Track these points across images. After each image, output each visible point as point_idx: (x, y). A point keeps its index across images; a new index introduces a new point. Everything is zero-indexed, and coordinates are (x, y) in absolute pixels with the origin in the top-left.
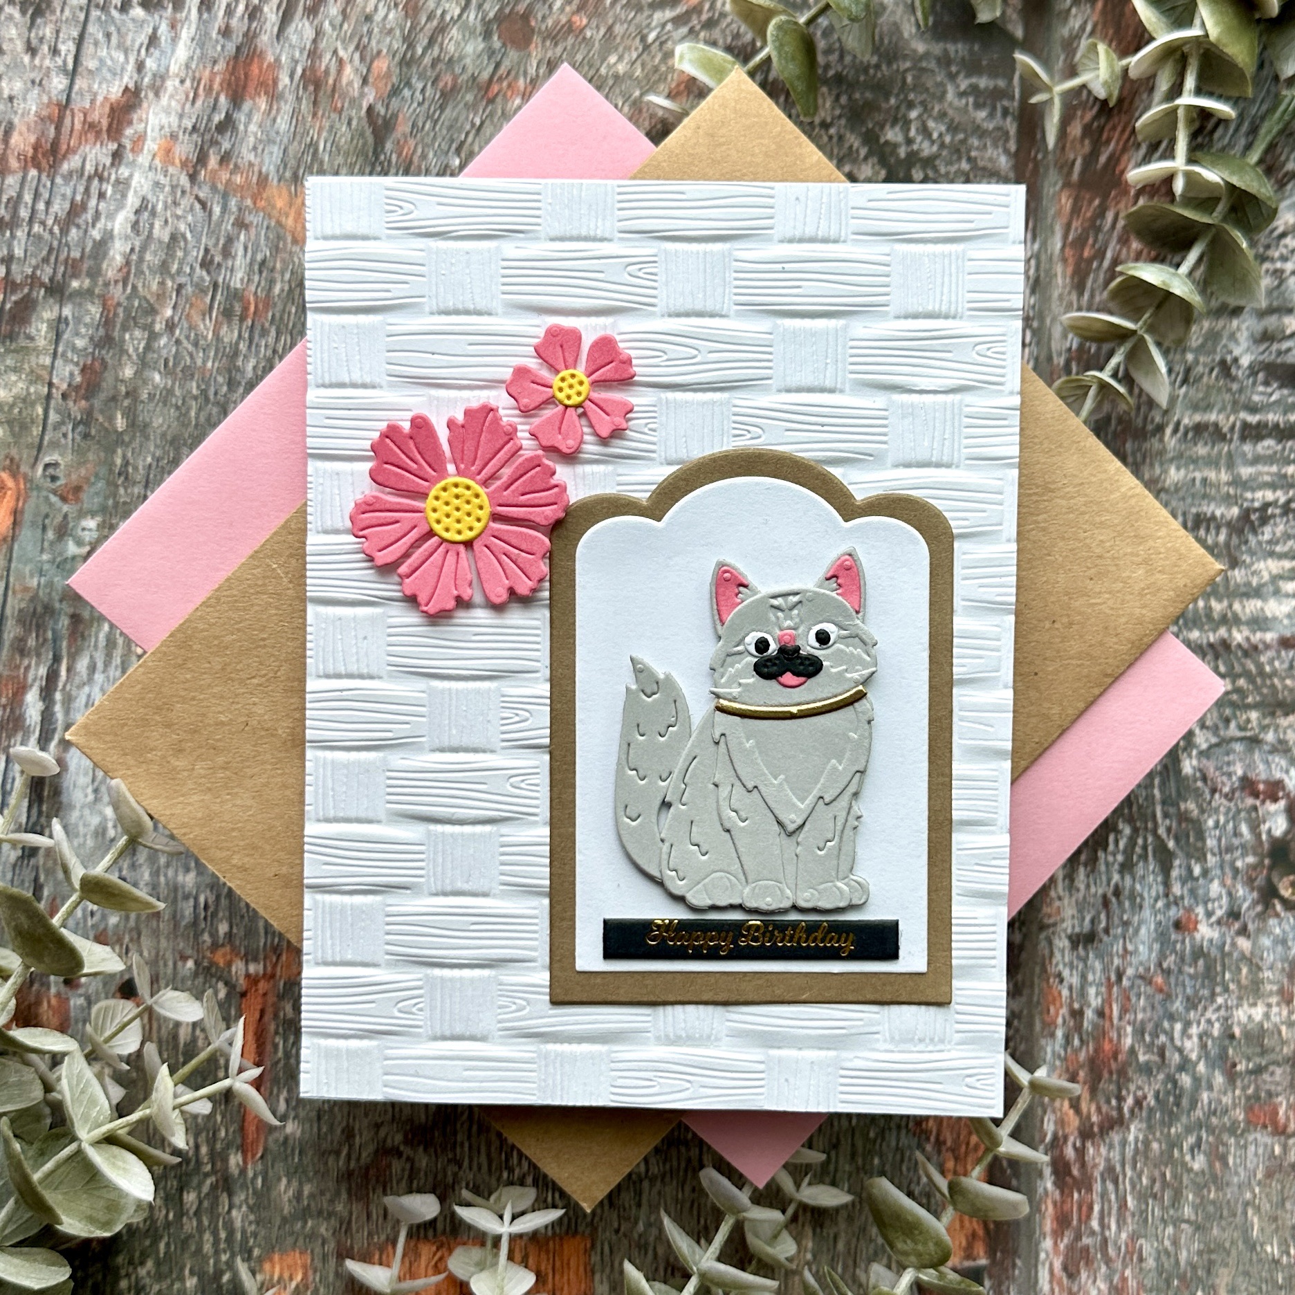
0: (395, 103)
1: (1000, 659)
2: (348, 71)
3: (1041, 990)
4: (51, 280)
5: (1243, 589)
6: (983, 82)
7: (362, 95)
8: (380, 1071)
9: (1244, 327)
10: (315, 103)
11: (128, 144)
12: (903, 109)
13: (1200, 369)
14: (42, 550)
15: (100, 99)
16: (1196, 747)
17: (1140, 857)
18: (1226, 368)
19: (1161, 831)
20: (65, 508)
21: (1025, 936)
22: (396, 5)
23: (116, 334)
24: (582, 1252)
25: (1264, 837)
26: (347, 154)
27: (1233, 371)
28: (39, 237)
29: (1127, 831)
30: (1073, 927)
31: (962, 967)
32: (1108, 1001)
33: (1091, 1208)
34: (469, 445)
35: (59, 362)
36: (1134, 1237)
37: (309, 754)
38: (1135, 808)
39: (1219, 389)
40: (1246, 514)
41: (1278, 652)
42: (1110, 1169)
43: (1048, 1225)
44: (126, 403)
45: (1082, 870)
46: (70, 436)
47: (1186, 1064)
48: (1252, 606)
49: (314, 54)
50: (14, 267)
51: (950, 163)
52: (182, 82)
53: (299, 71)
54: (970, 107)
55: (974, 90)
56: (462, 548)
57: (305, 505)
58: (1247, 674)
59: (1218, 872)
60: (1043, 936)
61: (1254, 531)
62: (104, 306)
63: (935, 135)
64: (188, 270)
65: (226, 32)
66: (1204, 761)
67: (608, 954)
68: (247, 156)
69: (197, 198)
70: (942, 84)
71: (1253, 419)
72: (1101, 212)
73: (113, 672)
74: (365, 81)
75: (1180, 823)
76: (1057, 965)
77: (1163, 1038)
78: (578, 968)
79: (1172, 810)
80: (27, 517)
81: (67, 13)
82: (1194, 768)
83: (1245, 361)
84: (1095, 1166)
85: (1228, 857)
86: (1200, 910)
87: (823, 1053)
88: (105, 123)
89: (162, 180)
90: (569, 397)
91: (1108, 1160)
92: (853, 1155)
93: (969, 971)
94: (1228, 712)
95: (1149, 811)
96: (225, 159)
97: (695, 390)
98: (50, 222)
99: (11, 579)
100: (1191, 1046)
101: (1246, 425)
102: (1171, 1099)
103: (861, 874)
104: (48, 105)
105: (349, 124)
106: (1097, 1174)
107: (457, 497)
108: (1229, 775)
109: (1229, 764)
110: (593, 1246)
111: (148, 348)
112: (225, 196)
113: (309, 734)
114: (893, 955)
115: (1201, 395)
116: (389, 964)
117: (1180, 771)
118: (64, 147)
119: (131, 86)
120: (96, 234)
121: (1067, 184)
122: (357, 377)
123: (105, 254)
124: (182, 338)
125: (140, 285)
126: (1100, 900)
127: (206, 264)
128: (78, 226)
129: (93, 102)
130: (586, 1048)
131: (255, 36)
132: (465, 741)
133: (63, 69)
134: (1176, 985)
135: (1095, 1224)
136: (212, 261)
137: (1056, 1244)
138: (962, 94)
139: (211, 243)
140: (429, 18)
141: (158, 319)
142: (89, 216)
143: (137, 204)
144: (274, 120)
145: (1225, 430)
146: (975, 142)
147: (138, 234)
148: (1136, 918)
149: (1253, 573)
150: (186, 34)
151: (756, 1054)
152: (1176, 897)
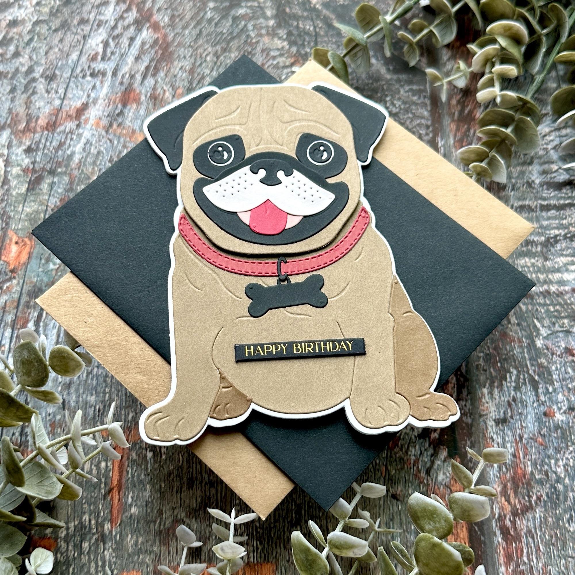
2: (167, 94)
4: (50, 169)
5: (552, 269)
9: (534, 169)
11: (82, 121)
12: (383, 97)
13: (518, 185)
15: (73, 107)
16: (542, 335)
17: (522, 383)
18: (530, 184)
19: (531, 372)
21: (473, 420)
24: (271, 572)
27: (533, 185)
28: (46, 154)
29: (515, 372)
30: (496, 416)
33: (522, 551)
35: (51, 198)
36: (545, 565)
38: (517, 362)
39: (528, 192)
40: (548, 240)
41: (572, 295)
42: (529, 531)
43: (502, 560)
45: (496, 390)
47: (559, 480)
48: (557, 276)
49: (154, 89)
50: (36, 165)
52: (104, 100)
55: (411, 90)
59: (561, 390)
60: (481, 420)
63: (397, 106)
65: (121, 83)
66: (546, 341)
68: (128, 123)
69: (108, 139)
70: (398, 89)
71: (545, 203)
75: (539, 368)
76: (490, 433)
77: (546, 467)
79: (534, 363)
81: (62, 79)
82: (542, 344)
83: (537, 181)
84: (522, 530)
85: (564, 383)
86: (555, 407)
88: (74, 115)
89: (95, 133)
91: (527, 527)
92: (401, 524)
94: (553, 320)
95: (524, 363)
96: (119, 125)
98: (51, 149)
100: (560, 470)
102: (555, 496)
104: (53, 110)
106: (523, 534)
108: (559, 347)
109: (558, 342)
110: (277, 569)
112: (119, 138)
115: (520, 195)
117: (536, 346)
118: (58, 124)
119: (85, 102)
120: (69, 152)
121: (453, 121)
123: (72, 159)
128: (62, 150)
129: (70, 108)
131: (132, 84)
133: (60, 98)
134: (549, 442)
135: (525, 559)
137: (507, 569)
139: (113, 154)
140: (198, 74)
142: (66, 146)
143: (85, 141)
145: (533, 207)
146: (413, 107)
148: (525, 411)
149: (555, 263)
150: (107, 85)
152: (542, 402)
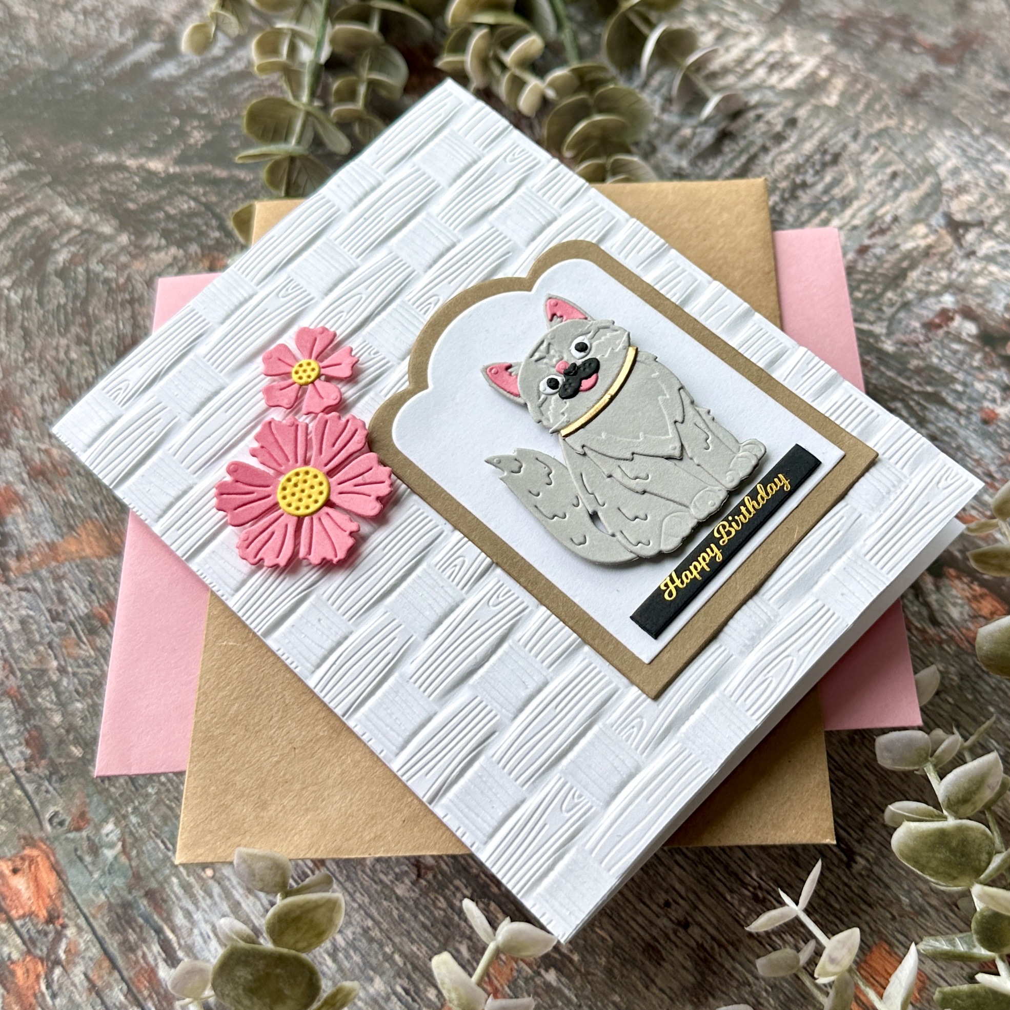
1: (690, 274)
10: (49, 482)
14: (91, 874)
20: (84, 834)
23: (32, 705)
25: (970, 340)
34: (276, 453)
37: (350, 722)
44: (71, 737)
46: (51, 789)
53: (25, 476)
62: (10, 697)
64: (47, 631)
67: (656, 634)
73: (205, 903)
78: (646, 661)
80: (63, 862)
87: (844, 559)
90: (309, 377)
93: (869, 429)
99: (85, 910)
107: (295, 485)
111: (58, 695)
113: (338, 712)
114: (815, 463)
116: (531, 791)
124: (76, 669)
125: (24, 666)
127: (55, 617)
132: (441, 613)
136: (58, 613)
141: (51, 673)
144: (32, 511)
151: (808, 599)
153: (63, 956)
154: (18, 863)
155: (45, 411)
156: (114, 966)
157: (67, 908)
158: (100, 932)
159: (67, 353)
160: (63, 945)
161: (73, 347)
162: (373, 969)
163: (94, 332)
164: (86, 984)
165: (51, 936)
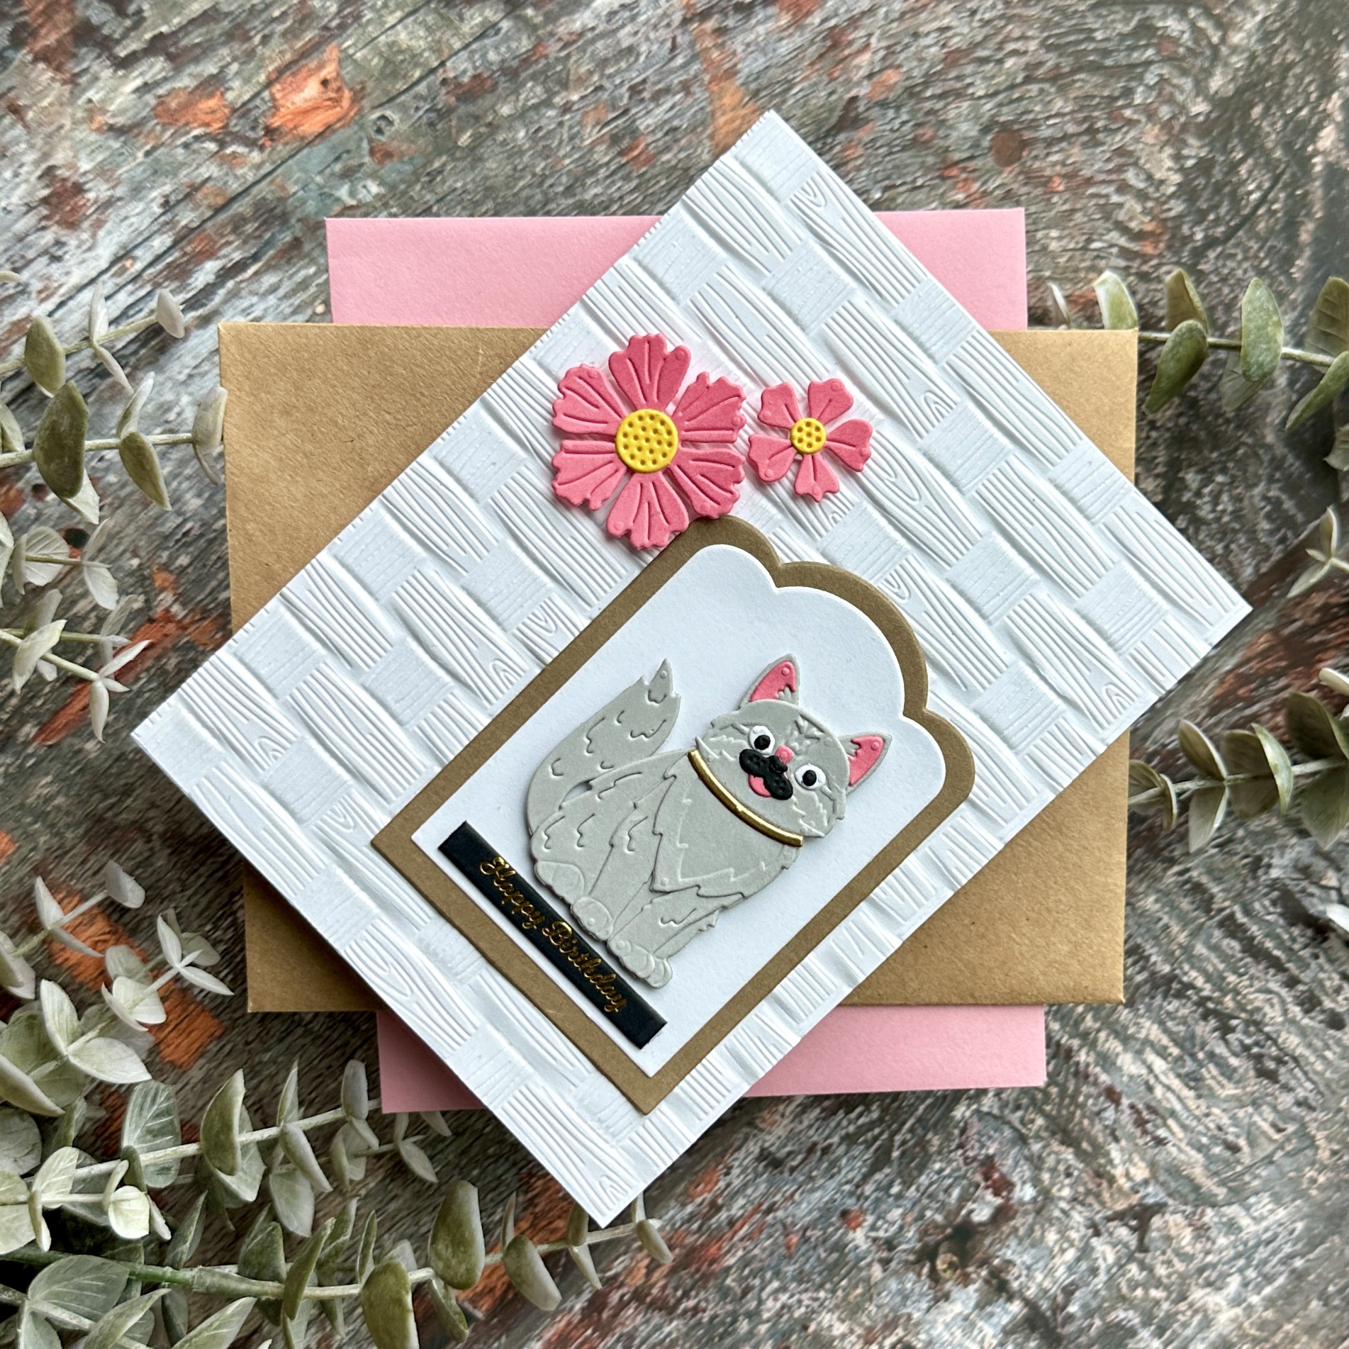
0: (875, 112)
1: (914, 913)
3: (707, 1166)
6: (1288, 505)
7: (858, 84)
8: (204, 772)
10: (821, 56)
14: (321, 172)
20: (367, 159)
22: (944, 46)
23: (523, 75)
25: (964, 1212)
26: (807, 113)
31: (678, 1098)
32: (745, 1219)
34: (699, 405)
37: (375, 504)
44: (483, 130)
46: (421, 113)
51: (1212, 538)
53: (832, 23)
54: (1263, 513)
56: (623, 470)
57: (545, 331)
58: (1063, 1090)
61: (1165, 996)
62: (535, 47)
64: (618, 81)
67: (444, 849)
72: (1279, 674)
73: (286, 307)
74: (870, 76)
78: (414, 837)
80: (335, 139)
87: (523, 1063)
90: (800, 440)
93: (680, 1105)
97: (891, 522)
99: (279, 171)
101: (1231, 916)
103: (672, 966)
105: (831, 94)
107: (656, 431)
111: (536, 107)
113: (389, 491)
114: (640, 1043)
116: (285, 705)
122: (668, 279)
124: (567, 124)
125: (574, 58)
126: (809, 1144)
127: (635, 90)
130: (363, 897)
132: (492, 604)
136: (640, 92)
138: (1265, 498)
141: (564, 94)
144: (781, 39)
147: (608, 21)
151: (478, 1018)
153: (229, 151)
154: (334, 85)
155: (928, 34)
156: (218, 210)
157: (282, 149)
158: (255, 191)
159: (1015, 53)
160: (241, 149)
161: (1024, 59)
162: (211, 496)
163: (1046, 86)
164: (199, 180)
165: (251, 134)
